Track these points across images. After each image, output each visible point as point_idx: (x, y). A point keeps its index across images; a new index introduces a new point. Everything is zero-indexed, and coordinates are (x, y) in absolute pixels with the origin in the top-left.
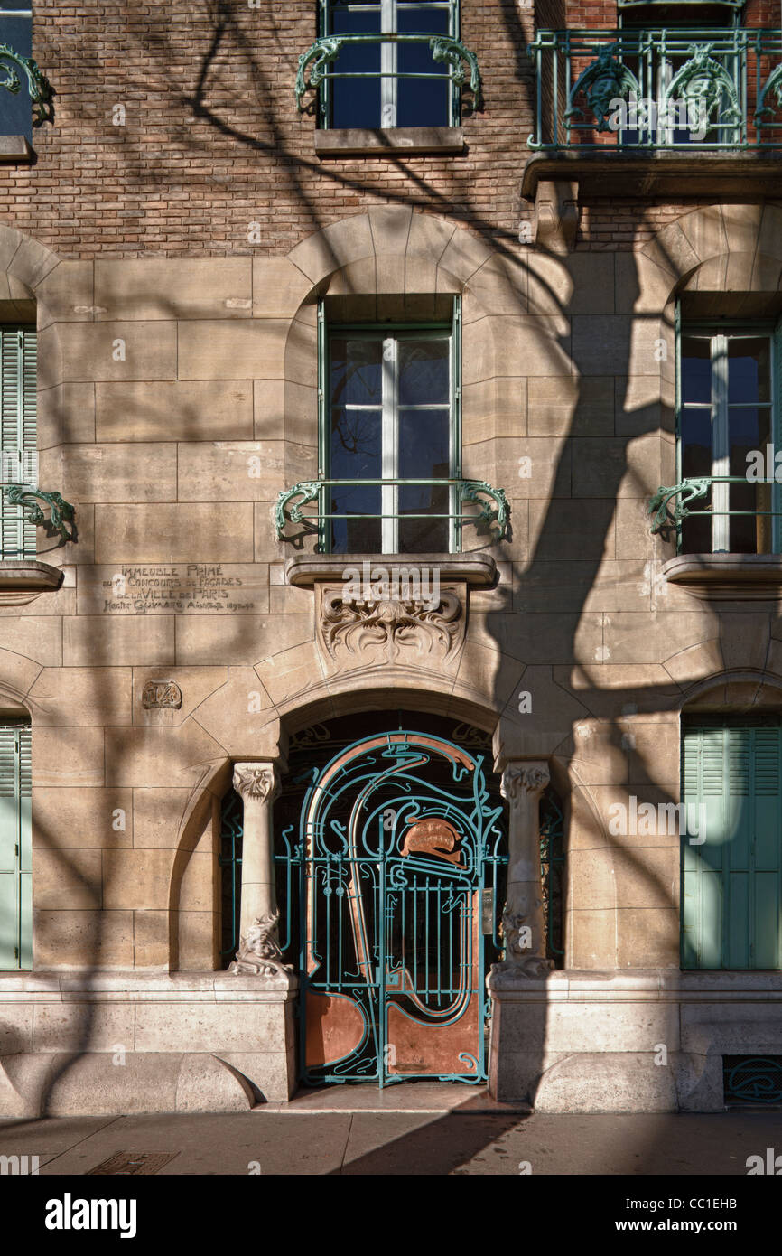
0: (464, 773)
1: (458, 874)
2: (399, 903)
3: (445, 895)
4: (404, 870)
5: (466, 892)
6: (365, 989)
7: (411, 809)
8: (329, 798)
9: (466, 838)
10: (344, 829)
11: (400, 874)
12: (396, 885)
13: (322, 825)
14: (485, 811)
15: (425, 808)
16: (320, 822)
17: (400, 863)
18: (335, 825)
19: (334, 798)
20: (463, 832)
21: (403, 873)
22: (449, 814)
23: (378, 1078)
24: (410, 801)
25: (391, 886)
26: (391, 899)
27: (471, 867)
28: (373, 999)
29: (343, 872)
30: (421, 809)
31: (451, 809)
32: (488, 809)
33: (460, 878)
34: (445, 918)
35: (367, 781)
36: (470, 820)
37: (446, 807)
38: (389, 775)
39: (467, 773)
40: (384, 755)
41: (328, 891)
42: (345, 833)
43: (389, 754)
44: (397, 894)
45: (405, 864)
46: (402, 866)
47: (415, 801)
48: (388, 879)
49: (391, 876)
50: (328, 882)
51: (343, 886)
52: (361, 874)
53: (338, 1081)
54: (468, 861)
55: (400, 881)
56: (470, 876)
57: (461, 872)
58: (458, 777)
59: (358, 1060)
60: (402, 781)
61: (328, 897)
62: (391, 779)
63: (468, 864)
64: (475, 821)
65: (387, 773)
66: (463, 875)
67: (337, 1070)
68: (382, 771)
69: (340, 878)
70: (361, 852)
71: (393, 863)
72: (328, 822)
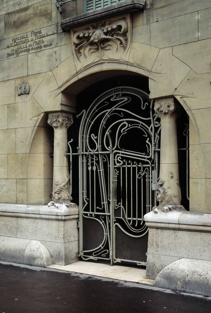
0: (146, 104)
1: (145, 158)
2: (119, 173)
3: (139, 169)
4: (121, 157)
5: (149, 167)
6: (105, 216)
7: (124, 125)
8: (90, 123)
9: (148, 139)
10: (96, 138)
11: (119, 159)
12: (118, 165)
13: (88, 136)
14: (156, 124)
15: (130, 124)
16: (87, 135)
17: (119, 153)
18: (93, 136)
19: (92, 123)
20: (147, 136)
21: (121, 158)
22: (141, 127)
23: (110, 260)
24: (123, 121)
25: (116, 165)
26: (116, 172)
27: (150, 154)
28: (108, 221)
29: (96, 158)
30: (128, 125)
31: (142, 124)
32: (157, 123)
33: (146, 160)
34: (139, 181)
35: (105, 113)
36: (149, 129)
37: (139, 123)
38: (114, 109)
39: (148, 105)
40: (112, 100)
41: (90, 168)
42: (97, 140)
43: (113, 99)
44: (118, 169)
45: (122, 154)
46: (120, 155)
47: (126, 121)
48: (114, 161)
49: (116, 160)
50: (90, 164)
51: (96, 165)
52: (103, 159)
53: (94, 259)
54: (149, 151)
55: (120, 163)
56: (150, 159)
57: (146, 157)
58: (143, 107)
59: (102, 250)
60: (119, 112)
61: (90, 170)
62: (115, 111)
63: (149, 153)
64: (151, 129)
65: (113, 108)
66: (148, 159)
67: (95, 254)
68: (111, 108)
69: (94, 162)
70: (104, 149)
71: (117, 153)
72: (90, 135)
